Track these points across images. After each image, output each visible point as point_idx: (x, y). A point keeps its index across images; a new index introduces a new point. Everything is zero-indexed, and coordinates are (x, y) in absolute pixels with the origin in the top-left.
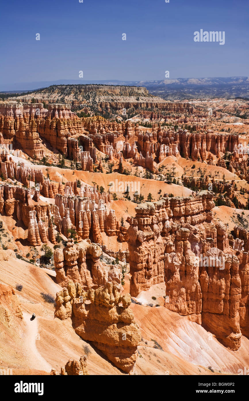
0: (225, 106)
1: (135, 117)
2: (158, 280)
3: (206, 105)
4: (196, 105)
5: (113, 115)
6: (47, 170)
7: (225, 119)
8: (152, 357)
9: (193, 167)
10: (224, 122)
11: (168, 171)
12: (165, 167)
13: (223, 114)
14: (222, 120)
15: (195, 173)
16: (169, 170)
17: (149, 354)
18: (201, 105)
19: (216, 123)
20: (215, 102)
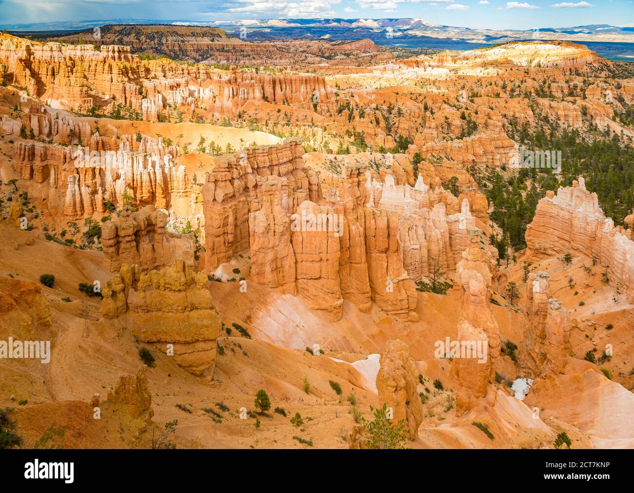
0: (308, 47)
1: (210, 59)
2: (241, 247)
3: (289, 46)
4: (278, 46)
5: (183, 57)
6: (96, 122)
7: (309, 59)
8: (237, 349)
9: (279, 111)
10: (309, 63)
11: (250, 117)
12: (246, 112)
13: (307, 55)
14: (306, 61)
15: (281, 118)
16: (251, 115)
17: (232, 346)
18: (283, 47)
19: (301, 64)
20: (297, 42)
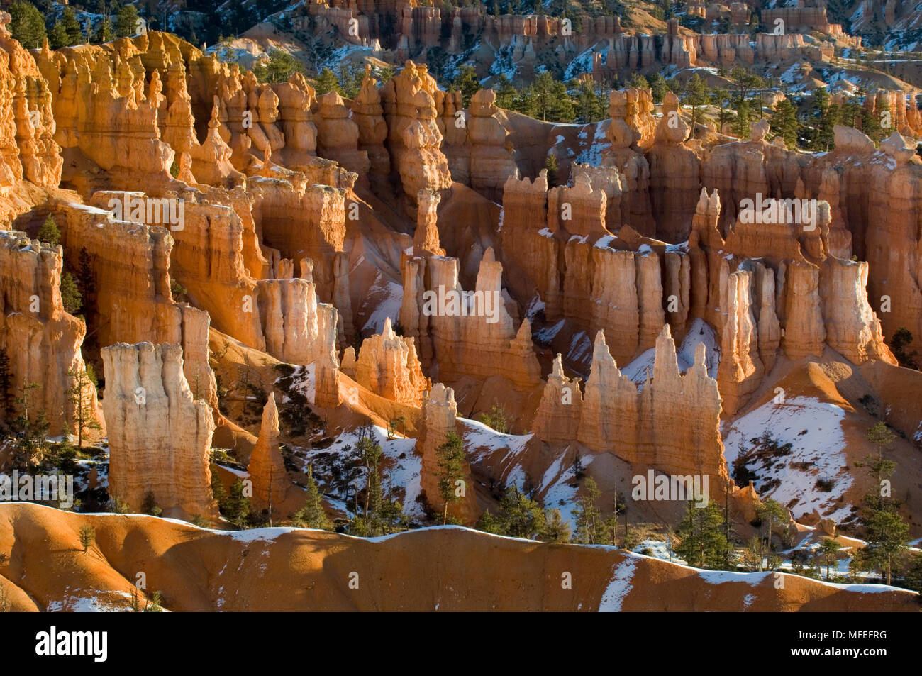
12: (786, 450)
